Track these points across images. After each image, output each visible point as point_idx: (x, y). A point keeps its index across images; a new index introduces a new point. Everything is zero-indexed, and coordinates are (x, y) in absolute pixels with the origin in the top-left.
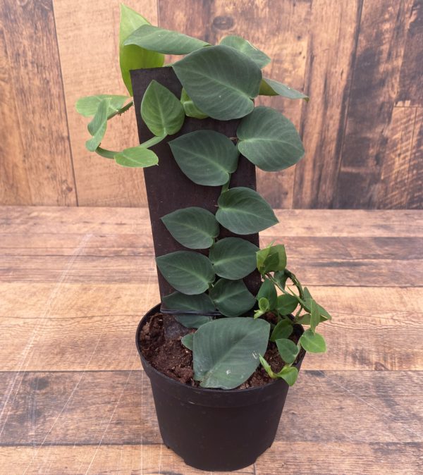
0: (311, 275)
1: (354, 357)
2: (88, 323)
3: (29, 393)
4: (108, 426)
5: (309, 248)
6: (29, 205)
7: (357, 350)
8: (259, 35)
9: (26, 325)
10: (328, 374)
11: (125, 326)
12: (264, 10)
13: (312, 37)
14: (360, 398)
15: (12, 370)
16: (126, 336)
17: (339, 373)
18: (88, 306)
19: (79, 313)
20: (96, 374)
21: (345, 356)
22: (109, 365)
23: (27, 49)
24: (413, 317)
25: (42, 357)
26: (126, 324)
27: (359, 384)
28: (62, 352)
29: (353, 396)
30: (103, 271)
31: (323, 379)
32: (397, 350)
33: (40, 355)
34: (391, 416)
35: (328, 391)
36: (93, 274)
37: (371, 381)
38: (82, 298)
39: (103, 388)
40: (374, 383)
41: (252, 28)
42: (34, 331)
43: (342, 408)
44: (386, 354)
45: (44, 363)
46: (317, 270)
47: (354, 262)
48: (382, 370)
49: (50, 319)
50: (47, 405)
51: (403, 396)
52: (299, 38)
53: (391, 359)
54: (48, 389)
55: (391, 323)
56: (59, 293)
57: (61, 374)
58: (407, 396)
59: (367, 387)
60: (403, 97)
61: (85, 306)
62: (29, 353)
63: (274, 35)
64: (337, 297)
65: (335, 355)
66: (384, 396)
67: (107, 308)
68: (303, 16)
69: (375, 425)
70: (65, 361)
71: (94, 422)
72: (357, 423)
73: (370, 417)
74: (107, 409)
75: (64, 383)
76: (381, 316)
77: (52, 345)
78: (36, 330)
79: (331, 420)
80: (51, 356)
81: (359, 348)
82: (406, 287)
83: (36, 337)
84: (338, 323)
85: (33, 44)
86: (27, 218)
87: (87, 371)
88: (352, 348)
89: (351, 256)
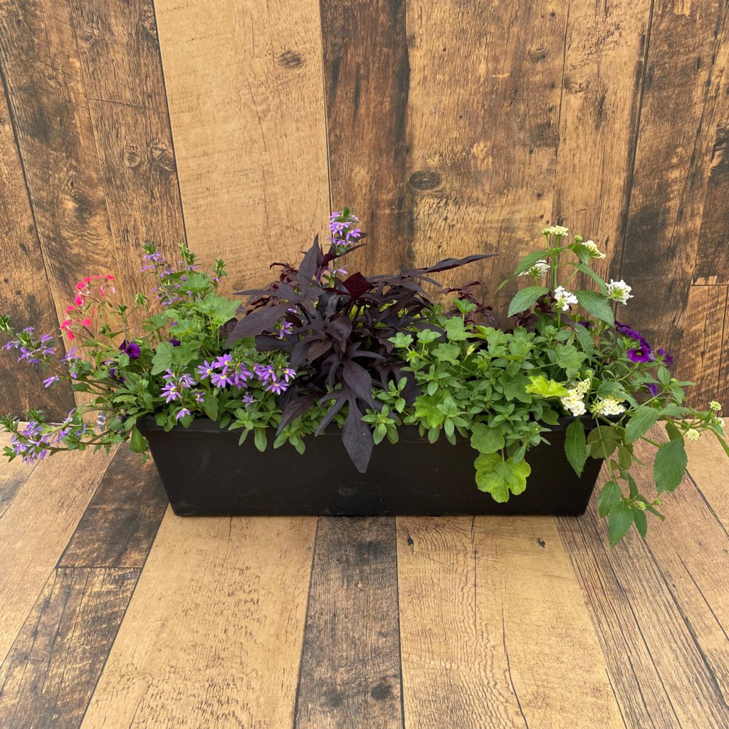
8: (478, 193)
12: (486, 161)
13: (559, 194)
23: (139, 224)
41: (467, 187)
52: (539, 196)
60: (705, 271)
63: (501, 193)
68: (545, 166)
85: (149, 217)
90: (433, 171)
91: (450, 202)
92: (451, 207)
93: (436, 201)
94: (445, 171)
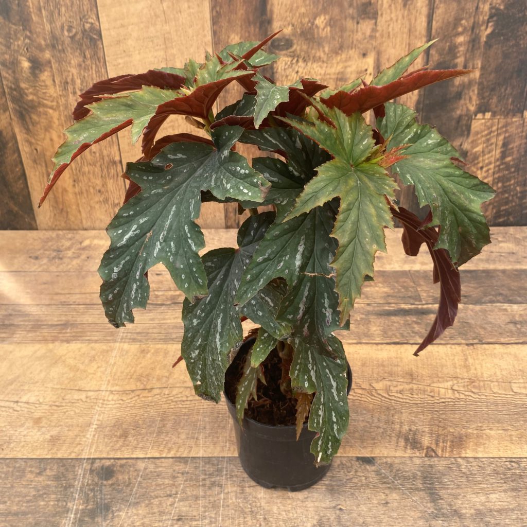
0: (375, 329)
1: (407, 440)
2: (148, 397)
3: (96, 484)
4: (170, 522)
5: (377, 289)
6: (79, 229)
7: (410, 430)
8: (320, 54)
9: (88, 400)
10: (379, 461)
11: (184, 401)
12: (325, 30)
14: (406, 491)
15: (79, 457)
16: (185, 415)
17: (389, 460)
18: (147, 375)
19: (138, 384)
20: (157, 461)
21: (398, 439)
22: (169, 450)
24: (474, 387)
25: (106, 440)
26: (184, 399)
27: (408, 474)
28: (125, 435)
29: (399, 489)
30: (160, 325)
31: (373, 468)
32: (452, 430)
33: (104, 438)
34: (433, 512)
35: (376, 483)
36: (151, 331)
37: (419, 471)
38: (141, 363)
39: (164, 478)
40: (422, 472)
41: (312, 49)
42: (97, 408)
43: (387, 503)
44: (438, 436)
45: (108, 448)
46: (382, 320)
47: (422, 309)
48: (432, 457)
49: (111, 392)
50: (114, 498)
51: (448, 488)
52: (364, 55)
53: (443, 442)
54: (114, 479)
55: (450, 394)
56: (118, 358)
57: (125, 461)
58: (452, 489)
59: (415, 477)
61: (144, 375)
62: (94, 436)
63: (337, 53)
64: (399, 360)
65: (388, 438)
66: (429, 489)
67: (166, 377)
69: (416, 523)
70: (128, 446)
71: (158, 518)
72: (400, 520)
73: (413, 513)
74: (169, 503)
75: (128, 473)
76: (441, 385)
77: (114, 426)
78: (98, 406)
79: (375, 517)
80: (115, 439)
81: (413, 428)
82: (472, 344)
83: (99, 415)
84: (396, 395)
86: (79, 249)
87: (149, 458)
88: (406, 428)
89: (420, 301)
90: (287, 37)
91: (300, 60)
92: (301, 63)
93: (290, 59)
94: (296, 37)
